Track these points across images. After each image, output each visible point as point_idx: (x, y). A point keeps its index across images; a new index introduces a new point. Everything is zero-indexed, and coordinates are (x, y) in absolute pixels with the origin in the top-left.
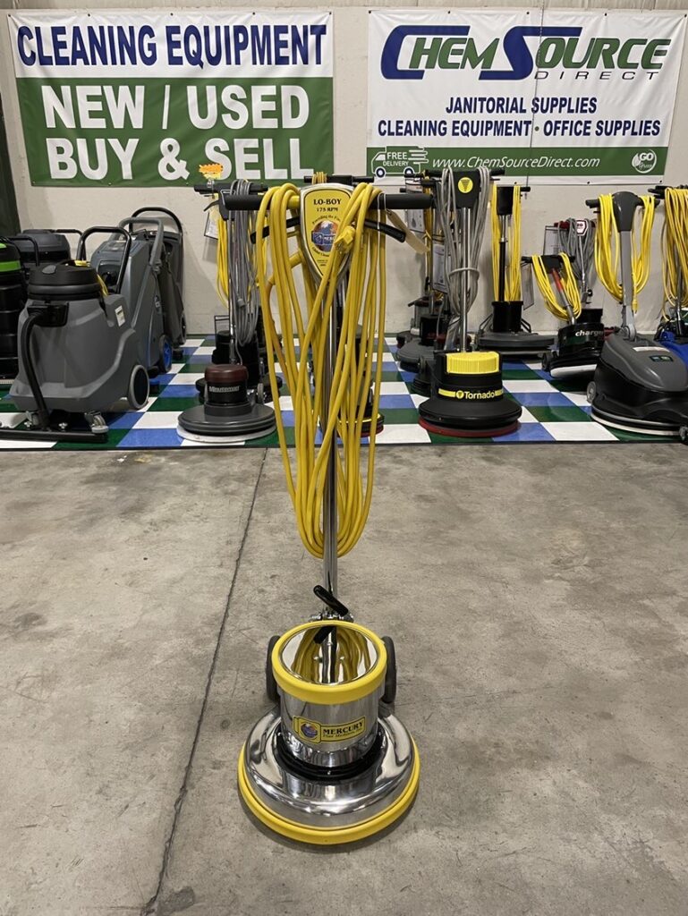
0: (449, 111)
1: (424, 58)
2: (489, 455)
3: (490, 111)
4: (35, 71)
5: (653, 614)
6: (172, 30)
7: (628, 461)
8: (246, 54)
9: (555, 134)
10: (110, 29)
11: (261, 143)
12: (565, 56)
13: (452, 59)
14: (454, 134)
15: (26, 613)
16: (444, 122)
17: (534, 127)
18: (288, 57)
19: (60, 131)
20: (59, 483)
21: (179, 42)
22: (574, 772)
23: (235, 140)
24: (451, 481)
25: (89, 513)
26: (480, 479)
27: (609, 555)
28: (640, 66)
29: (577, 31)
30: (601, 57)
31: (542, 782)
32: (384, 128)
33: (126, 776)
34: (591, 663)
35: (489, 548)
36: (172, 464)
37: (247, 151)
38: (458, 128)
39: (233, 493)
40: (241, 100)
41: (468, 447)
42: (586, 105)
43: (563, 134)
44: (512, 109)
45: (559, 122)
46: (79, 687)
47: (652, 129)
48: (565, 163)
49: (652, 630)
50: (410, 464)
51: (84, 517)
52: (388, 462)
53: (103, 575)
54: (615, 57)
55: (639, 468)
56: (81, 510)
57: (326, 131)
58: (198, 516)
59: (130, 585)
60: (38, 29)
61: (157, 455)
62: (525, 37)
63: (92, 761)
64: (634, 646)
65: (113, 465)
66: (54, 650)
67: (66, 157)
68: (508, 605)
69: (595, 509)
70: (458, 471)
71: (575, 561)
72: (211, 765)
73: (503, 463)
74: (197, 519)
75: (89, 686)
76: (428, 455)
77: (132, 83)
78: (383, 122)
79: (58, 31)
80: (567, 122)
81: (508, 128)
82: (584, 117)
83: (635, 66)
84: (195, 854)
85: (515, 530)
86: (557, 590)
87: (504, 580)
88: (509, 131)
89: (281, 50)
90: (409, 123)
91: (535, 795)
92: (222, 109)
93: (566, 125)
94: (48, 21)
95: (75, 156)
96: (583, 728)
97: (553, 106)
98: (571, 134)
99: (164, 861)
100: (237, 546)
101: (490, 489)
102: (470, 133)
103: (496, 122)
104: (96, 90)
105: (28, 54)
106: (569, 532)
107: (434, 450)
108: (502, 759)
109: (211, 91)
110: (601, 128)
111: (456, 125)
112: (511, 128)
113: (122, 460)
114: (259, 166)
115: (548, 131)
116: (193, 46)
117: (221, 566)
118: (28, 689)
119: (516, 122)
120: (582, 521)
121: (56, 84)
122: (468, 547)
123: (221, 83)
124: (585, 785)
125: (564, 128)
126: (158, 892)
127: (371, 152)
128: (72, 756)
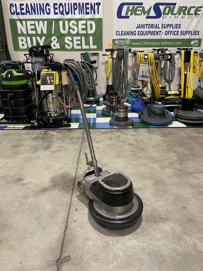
0: (137, 28)
1: (130, 12)
2: (149, 131)
3: (149, 28)
4: (15, 17)
5: (198, 179)
6: (55, 4)
7: (190, 133)
8: (77, 12)
9: (168, 35)
10: (37, 4)
11: (81, 38)
12: (171, 11)
13: (138, 12)
14: (138, 35)
15: (18, 177)
16: (136, 32)
17: (162, 33)
18: (89, 12)
19: (22, 35)
20: (26, 140)
21: (57, 8)
22: (176, 224)
23: (74, 37)
24: (139, 139)
25: (34, 148)
26: (147, 139)
27: (185, 161)
28: (194, 14)
29: (175, 4)
30: (182, 11)
31: (167, 227)
32: (118, 33)
33: (50, 224)
34: (180, 193)
35: (150, 159)
36: (57, 134)
37: (77, 40)
38: (139, 33)
39: (75, 143)
40: (75, 25)
41: (143, 129)
42: (178, 26)
43: (170, 35)
44: (156, 27)
45: (170, 31)
46: (35, 199)
47: (197, 33)
48: (171, 43)
49: (197, 183)
50: (126, 134)
51: (33, 150)
52: (120, 133)
53: (40, 166)
54: (186, 12)
55: (193, 135)
56: (32, 148)
57: (100, 34)
58: (66, 149)
59: (48, 170)
60: (15, 4)
61: (53, 131)
62: (159, 6)
63: (40, 220)
64: (192, 188)
65: (40, 134)
66: (27, 188)
67: (24, 42)
68: (156, 176)
69: (180, 147)
70: (140, 136)
71: (175, 163)
72: (74, 221)
73: (153, 134)
74: (65, 150)
75: (38, 199)
76: (131, 131)
77: (43, 20)
78: (117, 31)
79: (21, 5)
80: (172, 31)
81: (154, 33)
82: (177, 30)
83: (192, 14)
84: (70, 246)
85: (157, 154)
86: (170, 171)
87: (154, 168)
88: (155, 34)
89: (87, 10)
90: (125, 31)
91: (165, 230)
92: (70, 28)
93: (172, 32)
94: (19, 2)
95: (27, 42)
96: (178, 211)
97: (168, 26)
98: (173, 35)
99: (62, 248)
100: (77, 158)
101: (150, 141)
102: (143, 35)
103: (151, 31)
104: (33, 22)
105: (13, 12)
106: (173, 154)
107: (133, 130)
108: (155, 220)
109: (66, 22)
110: (182, 33)
111: (139, 32)
112: (155, 33)
113: (43, 133)
114: (81, 45)
115: (166, 34)
116: (61, 9)
117: (73, 164)
118: (21, 199)
119: (157, 31)
120: (177, 151)
121: (21, 21)
122: (144, 159)
123: (69, 20)
124: (179, 227)
125: (171, 33)
126: (60, 257)
127: (114, 40)
128: (34, 218)
